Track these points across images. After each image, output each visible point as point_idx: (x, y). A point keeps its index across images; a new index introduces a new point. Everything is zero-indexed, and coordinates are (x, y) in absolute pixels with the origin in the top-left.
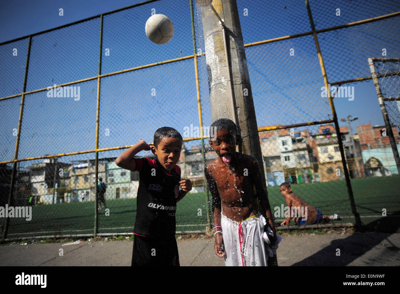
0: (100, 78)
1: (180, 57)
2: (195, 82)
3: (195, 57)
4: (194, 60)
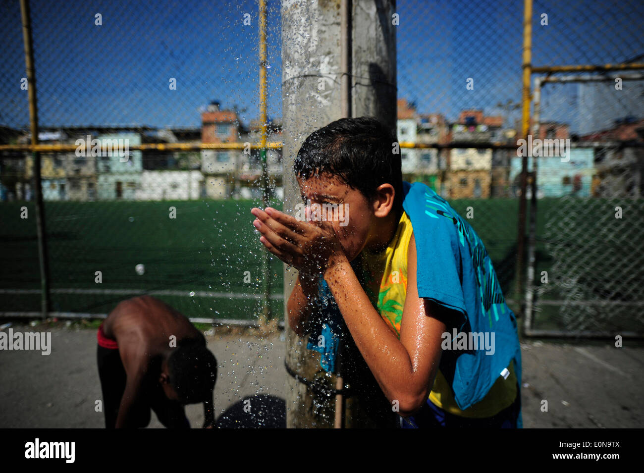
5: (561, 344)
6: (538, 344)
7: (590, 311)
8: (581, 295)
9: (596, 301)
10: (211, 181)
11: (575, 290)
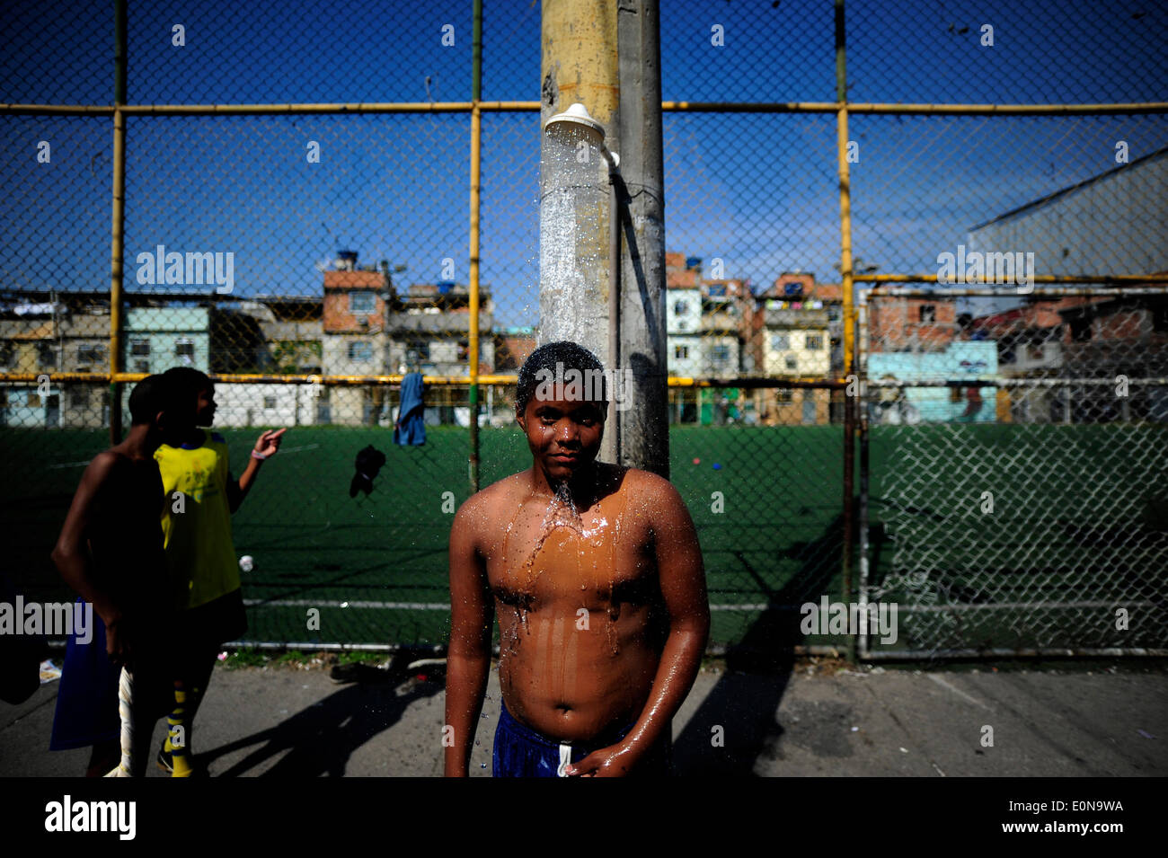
0: (125, 115)
1: (422, 101)
2: (468, 197)
3: (476, 111)
4: (469, 119)
5: (911, 670)
6: (878, 671)
7: (947, 619)
8: (935, 597)
9: (954, 605)
10: (339, 395)
11: (927, 588)
